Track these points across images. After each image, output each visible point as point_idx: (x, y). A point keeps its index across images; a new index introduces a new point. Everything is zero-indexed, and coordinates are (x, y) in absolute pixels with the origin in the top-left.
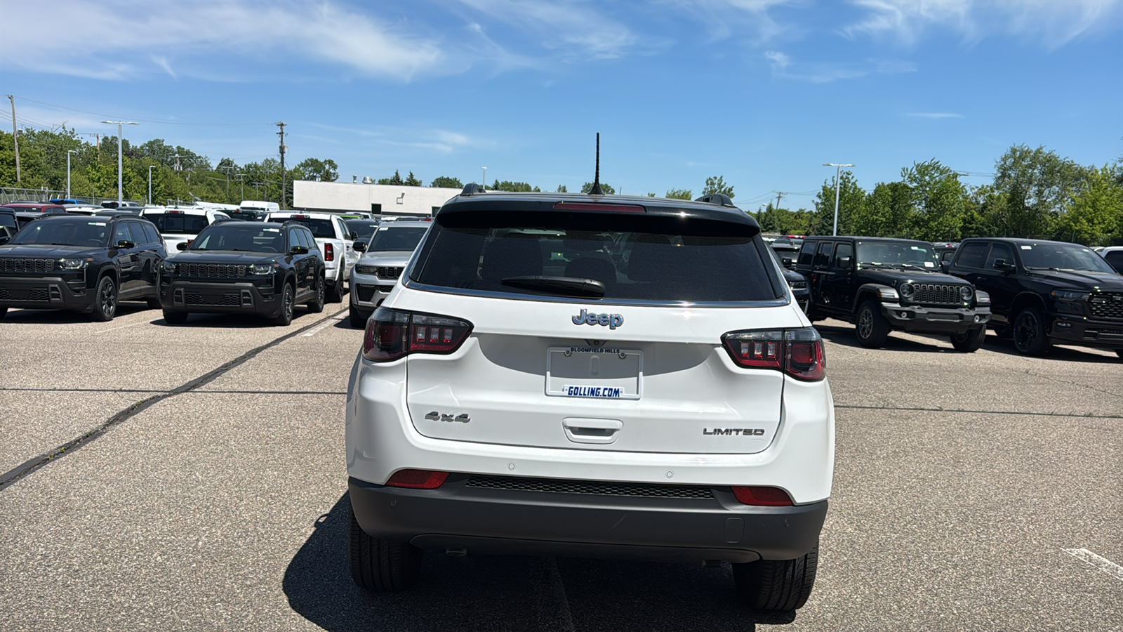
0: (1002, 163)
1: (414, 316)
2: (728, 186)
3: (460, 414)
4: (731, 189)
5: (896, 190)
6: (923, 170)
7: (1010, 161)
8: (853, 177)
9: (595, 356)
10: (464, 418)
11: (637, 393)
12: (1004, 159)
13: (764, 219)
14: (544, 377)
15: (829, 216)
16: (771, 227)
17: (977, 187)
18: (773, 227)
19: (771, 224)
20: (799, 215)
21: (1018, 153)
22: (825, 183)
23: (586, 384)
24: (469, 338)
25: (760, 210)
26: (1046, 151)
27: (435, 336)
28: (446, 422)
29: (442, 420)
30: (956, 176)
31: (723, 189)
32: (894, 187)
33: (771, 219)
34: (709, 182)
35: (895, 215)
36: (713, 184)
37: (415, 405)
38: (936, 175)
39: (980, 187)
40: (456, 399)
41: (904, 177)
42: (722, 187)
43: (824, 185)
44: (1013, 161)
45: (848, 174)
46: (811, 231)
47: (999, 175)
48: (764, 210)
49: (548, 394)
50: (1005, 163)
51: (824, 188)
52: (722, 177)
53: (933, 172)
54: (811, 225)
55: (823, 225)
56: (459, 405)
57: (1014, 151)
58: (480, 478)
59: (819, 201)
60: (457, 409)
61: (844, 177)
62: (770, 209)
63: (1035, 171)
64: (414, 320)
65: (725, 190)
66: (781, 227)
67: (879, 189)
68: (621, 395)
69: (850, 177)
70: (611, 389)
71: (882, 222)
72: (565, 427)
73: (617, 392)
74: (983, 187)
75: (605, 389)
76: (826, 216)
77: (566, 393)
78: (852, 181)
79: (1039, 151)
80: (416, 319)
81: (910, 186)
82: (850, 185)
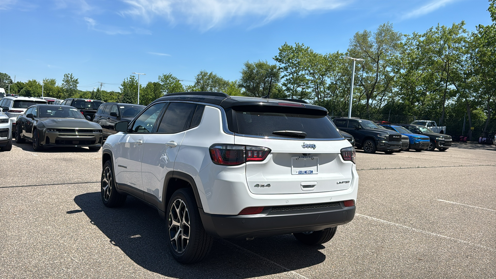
0: (198, 77)
1: (247, 147)
2: (75, 78)
3: (267, 184)
4: (77, 80)
5: (156, 85)
6: (166, 78)
7: (200, 77)
8: (135, 78)
9: (305, 159)
10: (269, 185)
11: (317, 171)
12: (198, 76)
13: (95, 94)
14: (290, 168)
15: (127, 95)
16: (99, 98)
17: (187, 86)
18: (101, 99)
19: (99, 97)
20: (112, 93)
21: (203, 74)
22: (124, 80)
23: (303, 169)
24: (269, 154)
25: (93, 90)
26: (214, 74)
27: (255, 155)
28: (262, 187)
29: (261, 187)
30: (179, 81)
31: (73, 80)
32: (155, 84)
33: (99, 95)
34: (66, 76)
35: (155, 95)
36: (68, 77)
37: (250, 182)
38: (171, 80)
39: (189, 86)
40: (265, 178)
41: (159, 80)
42: (72, 79)
43: (124, 81)
44: (201, 76)
45: (133, 77)
46: (119, 101)
47: (196, 82)
48: (95, 91)
49: (293, 174)
50: (199, 77)
51: (124, 82)
52: (72, 74)
53: (170, 79)
54: (119, 99)
55: (125, 99)
56: (266, 181)
57: (202, 73)
58: (276, 207)
59: (122, 88)
60: (265, 182)
61: (132, 78)
62: (98, 90)
63: (210, 81)
64: (247, 149)
65: (74, 80)
66: (104, 98)
67: (149, 85)
68: (314, 172)
69: (134, 78)
70: (310, 171)
71: (151, 98)
72: (301, 185)
73: (312, 172)
74: (190, 86)
75: (309, 171)
76: (125, 95)
77: (298, 173)
78: (135, 80)
79: (211, 74)
80: (248, 148)
81: (161, 84)
82: (135, 81)
